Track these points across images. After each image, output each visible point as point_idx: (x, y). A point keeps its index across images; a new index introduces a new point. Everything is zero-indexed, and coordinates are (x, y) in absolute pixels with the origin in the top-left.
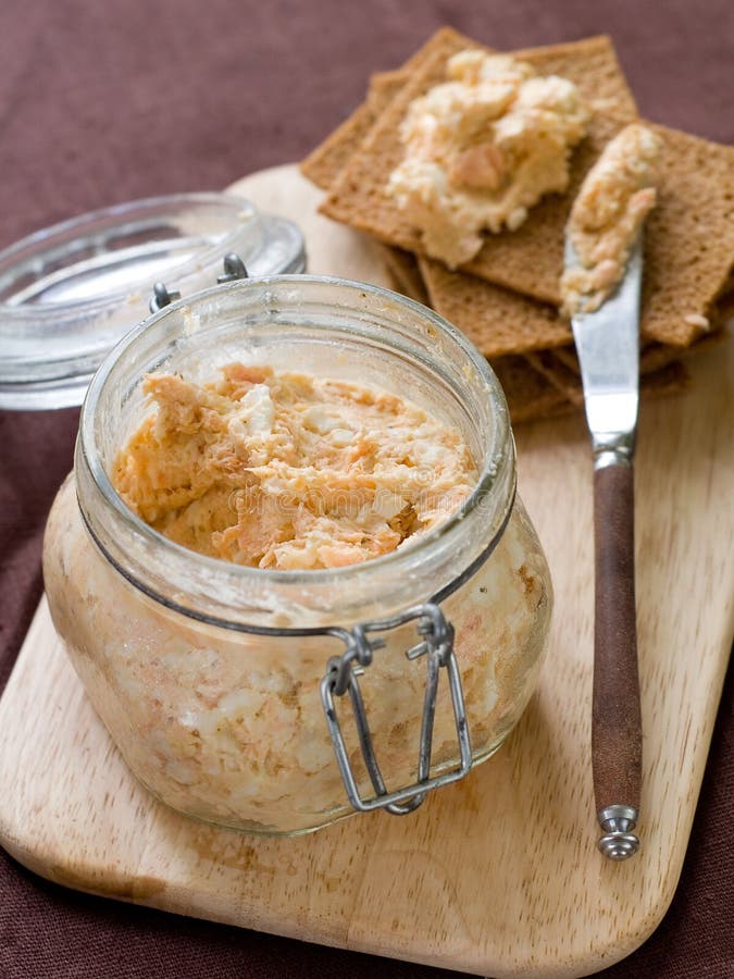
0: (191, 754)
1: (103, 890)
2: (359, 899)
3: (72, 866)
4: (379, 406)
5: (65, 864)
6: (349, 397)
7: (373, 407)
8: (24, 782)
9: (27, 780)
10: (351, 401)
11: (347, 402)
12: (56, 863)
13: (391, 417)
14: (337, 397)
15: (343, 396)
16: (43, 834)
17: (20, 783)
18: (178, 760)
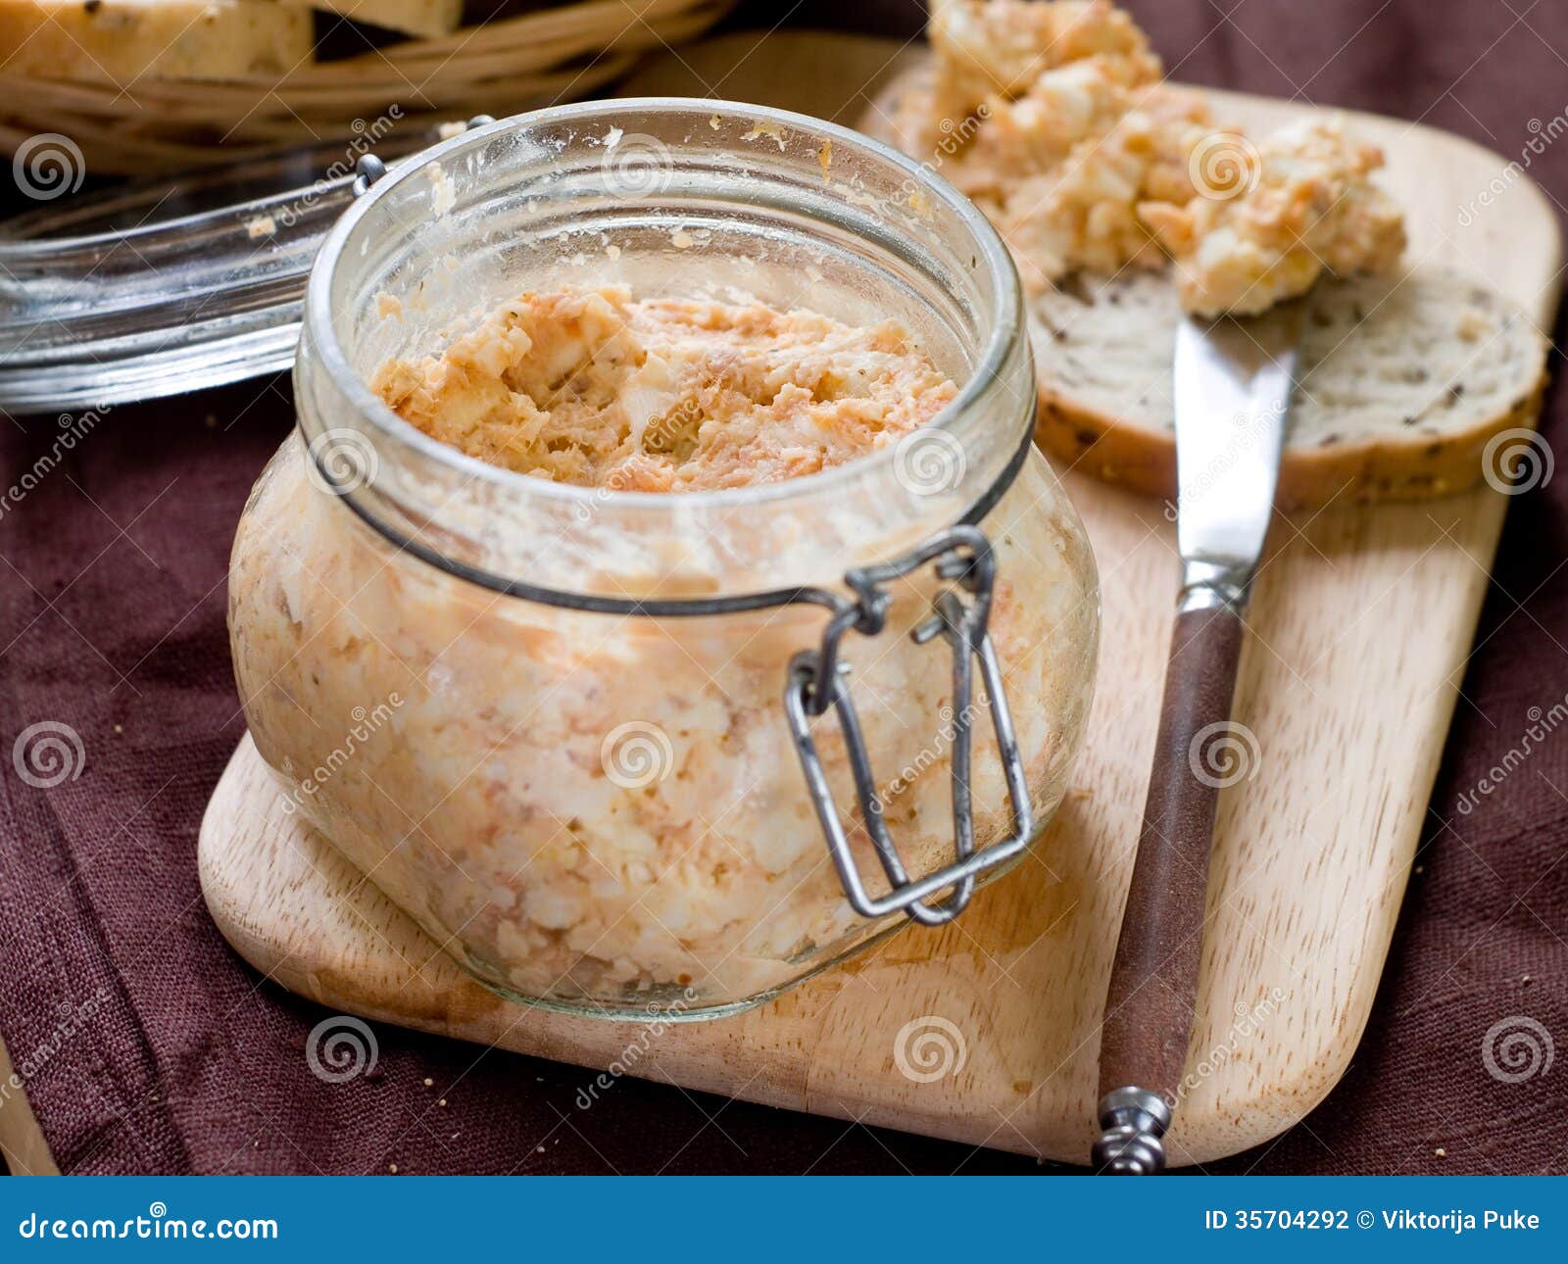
0: (570, 865)
1: (399, 1009)
2: (828, 1024)
3: (348, 969)
4: (741, 329)
5: (336, 965)
6: (690, 323)
7: (734, 330)
8: (274, 846)
9: (279, 845)
10: (694, 327)
11: (689, 330)
12: (322, 963)
13: (767, 340)
14: (671, 324)
15: (678, 322)
16: (302, 920)
17: (268, 847)
18: (547, 882)
